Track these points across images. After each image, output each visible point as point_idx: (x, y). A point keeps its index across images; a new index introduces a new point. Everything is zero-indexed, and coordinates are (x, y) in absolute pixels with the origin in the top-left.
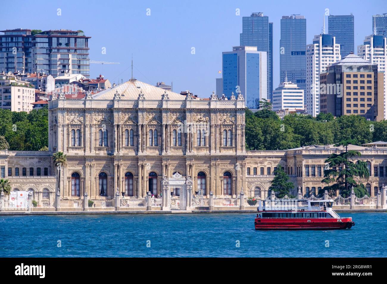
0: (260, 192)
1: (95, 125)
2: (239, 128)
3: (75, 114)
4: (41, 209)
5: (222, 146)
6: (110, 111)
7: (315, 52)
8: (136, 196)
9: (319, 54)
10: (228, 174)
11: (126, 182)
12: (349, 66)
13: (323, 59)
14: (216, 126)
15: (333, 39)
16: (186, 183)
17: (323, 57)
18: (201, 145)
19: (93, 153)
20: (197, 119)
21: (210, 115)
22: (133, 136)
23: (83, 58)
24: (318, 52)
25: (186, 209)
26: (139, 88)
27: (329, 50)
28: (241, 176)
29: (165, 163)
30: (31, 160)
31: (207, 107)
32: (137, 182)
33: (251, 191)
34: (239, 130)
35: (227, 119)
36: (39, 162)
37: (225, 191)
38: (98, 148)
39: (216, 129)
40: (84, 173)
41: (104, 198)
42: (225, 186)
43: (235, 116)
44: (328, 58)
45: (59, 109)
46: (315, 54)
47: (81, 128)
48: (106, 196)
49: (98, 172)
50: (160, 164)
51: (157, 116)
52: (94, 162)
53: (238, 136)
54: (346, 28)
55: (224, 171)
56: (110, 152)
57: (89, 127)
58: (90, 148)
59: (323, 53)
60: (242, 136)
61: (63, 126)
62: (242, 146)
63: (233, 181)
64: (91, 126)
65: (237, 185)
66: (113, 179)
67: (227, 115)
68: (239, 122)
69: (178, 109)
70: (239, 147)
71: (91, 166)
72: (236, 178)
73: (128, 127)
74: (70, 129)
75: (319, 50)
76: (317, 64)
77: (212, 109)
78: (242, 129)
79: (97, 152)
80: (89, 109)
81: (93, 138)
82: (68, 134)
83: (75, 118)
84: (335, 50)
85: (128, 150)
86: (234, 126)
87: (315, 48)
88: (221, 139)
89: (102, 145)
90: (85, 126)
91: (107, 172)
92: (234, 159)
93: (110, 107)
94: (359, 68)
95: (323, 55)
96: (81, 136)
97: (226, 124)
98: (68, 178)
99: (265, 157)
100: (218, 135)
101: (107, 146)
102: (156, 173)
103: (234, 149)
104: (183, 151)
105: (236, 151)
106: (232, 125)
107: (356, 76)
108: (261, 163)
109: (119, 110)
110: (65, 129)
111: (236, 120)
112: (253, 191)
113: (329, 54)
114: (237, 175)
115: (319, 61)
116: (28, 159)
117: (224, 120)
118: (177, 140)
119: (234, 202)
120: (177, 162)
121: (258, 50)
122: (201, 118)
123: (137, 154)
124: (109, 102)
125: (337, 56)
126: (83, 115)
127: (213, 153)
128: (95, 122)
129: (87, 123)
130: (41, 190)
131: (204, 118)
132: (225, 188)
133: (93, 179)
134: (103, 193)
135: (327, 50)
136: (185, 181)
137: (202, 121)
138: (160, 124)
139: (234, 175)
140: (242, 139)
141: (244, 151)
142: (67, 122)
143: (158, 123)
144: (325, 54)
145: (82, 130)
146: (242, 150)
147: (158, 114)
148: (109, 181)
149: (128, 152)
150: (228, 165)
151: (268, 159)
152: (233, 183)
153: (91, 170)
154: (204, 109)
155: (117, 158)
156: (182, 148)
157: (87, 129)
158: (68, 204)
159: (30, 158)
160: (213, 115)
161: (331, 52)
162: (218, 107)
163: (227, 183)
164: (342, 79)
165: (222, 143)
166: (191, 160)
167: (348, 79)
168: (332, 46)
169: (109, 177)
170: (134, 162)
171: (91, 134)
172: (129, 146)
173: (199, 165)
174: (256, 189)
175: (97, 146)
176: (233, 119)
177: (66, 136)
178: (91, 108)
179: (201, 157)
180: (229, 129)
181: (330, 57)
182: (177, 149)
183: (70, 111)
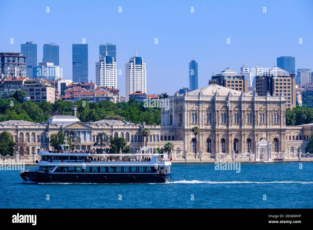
0: (293, 150)
1: (205, 110)
2: (282, 112)
3: (194, 104)
4: (193, 160)
5: (273, 123)
6: (213, 102)
7: (102, 66)
8: (227, 153)
9: (104, 68)
10: (276, 140)
11: (221, 144)
12: (228, 76)
13: (107, 71)
14: (270, 111)
15: (112, 59)
16: (268, 145)
17: (106, 70)
18: (262, 122)
19: (204, 127)
20: (260, 107)
21: (267, 105)
22: (225, 117)
23: (22, 70)
24: (103, 67)
25: (268, 160)
26: (219, 89)
27: (110, 65)
28: (283, 140)
29: (244, 133)
30: (165, 131)
31: (265, 100)
32: (228, 144)
33: (288, 150)
34: (282, 113)
35: (275, 107)
36: (170, 132)
37: (274, 149)
38: (206, 124)
39: (270, 113)
40: (198, 139)
41: (210, 153)
42: (274, 146)
43: (280, 105)
44: (109, 70)
45: (186, 101)
46: (102, 68)
47: (197, 112)
48: (210, 152)
49: (206, 138)
50: (240, 134)
51: (238, 105)
52: (204, 133)
53: (281, 117)
54: (83, 52)
55: (274, 138)
56: (213, 127)
57: (201, 112)
58: (202, 124)
59: (106, 68)
60: (284, 117)
61: (187, 111)
62: (284, 123)
63: (279, 143)
64: (202, 111)
65: (281, 146)
66: (215, 142)
67: (276, 105)
68: (282, 109)
69: (250, 101)
70: (282, 124)
71: (202, 135)
72: (281, 142)
73: (222, 112)
74: (191, 113)
75: (104, 65)
76: (103, 74)
77: (268, 101)
78: (284, 113)
79: (206, 126)
80: (202, 101)
81: (204, 118)
82: (190, 116)
83: (193, 107)
84: (113, 66)
85: (223, 125)
86: (279, 111)
87: (102, 64)
88: (272, 119)
89: (208, 123)
90: (199, 111)
91: (211, 138)
92: (280, 131)
93: (212, 100)
94: (234, 77)
95: (106, 69)
96: (197, 117)
97: (275, 110)
98: (190, 142)
99: (292, 130)
100: (271, 117)
101: (211, 123)
102: (237, 139)
103: (279, 125)
104: (252, 126)
105: (281, 126)
106: (278, 111)
107: (233, 82)
108: (289, 133)
109: (218, 102)
110: (189, 113)
111: (280, 108)
112: (290, 149)
113: (110, 68)
114: (281, 140)
115: (104, 72)
116: (164, 130)
117: (274, 108)
118: (249, 120)
119: (280, 156)
120: (249, 133)
121: (54, 65)
122: (261, 107)
123: (228, 128)
124: (212, 97)
125: (115, 69)
126: (198, 105)
127: (269, 127)
128: (204, 109)
129: (200, 109)
130: (176, 149)
131: (263, 107)
132: (274, 148)
133: (204, 143)
134: (209, 151)
135: (108, 66)
136: (267, 144)
137: (262, 108)
138: (240, 110)
139: (279, 140)
140: (284, 119)
141: (285, 126)
142: (189, 109)
143: (239, 109)
144: (108, 68)
145: (198, 114)
146: (284, 126)
147: (239, 104)
148: (213, 144)
149: (223, 126)
150: (276, 134)
151: (293, 131)
152: (279, 145)
153: (202, 137)
154: (264, 101)
155: (217, 130)
156: (252, 125)
157: (200, 113)
158: (190, 157)
159: (165, 130)
160: (268, 105)
161: (111, 67)
162: (271, 100)
163: (275, 145)
164: (225, 84)
165: (273, 121)
166: (257, 131)
167: (229, 84)
168: (112, 63)
169: (212, 141)
170: (226, 133)
171: (202, 116)
172: (223, 123)
173: (261, 134)
174: (291, 149)
175: (205, 123)
176: (279, 107)
177: (189, 117)
178: (203, 101)
179: (262, 129)
180: (277, 113)
181: (110, 70)
182: (249, 125)
183: (191, 102)
